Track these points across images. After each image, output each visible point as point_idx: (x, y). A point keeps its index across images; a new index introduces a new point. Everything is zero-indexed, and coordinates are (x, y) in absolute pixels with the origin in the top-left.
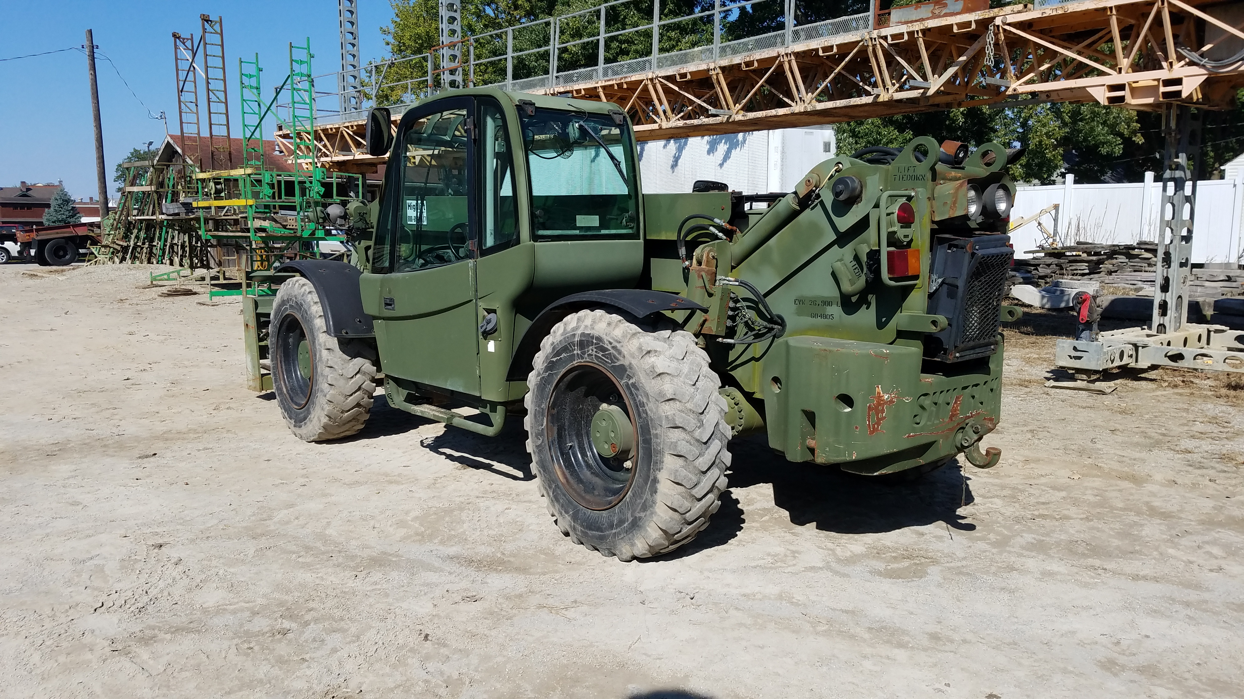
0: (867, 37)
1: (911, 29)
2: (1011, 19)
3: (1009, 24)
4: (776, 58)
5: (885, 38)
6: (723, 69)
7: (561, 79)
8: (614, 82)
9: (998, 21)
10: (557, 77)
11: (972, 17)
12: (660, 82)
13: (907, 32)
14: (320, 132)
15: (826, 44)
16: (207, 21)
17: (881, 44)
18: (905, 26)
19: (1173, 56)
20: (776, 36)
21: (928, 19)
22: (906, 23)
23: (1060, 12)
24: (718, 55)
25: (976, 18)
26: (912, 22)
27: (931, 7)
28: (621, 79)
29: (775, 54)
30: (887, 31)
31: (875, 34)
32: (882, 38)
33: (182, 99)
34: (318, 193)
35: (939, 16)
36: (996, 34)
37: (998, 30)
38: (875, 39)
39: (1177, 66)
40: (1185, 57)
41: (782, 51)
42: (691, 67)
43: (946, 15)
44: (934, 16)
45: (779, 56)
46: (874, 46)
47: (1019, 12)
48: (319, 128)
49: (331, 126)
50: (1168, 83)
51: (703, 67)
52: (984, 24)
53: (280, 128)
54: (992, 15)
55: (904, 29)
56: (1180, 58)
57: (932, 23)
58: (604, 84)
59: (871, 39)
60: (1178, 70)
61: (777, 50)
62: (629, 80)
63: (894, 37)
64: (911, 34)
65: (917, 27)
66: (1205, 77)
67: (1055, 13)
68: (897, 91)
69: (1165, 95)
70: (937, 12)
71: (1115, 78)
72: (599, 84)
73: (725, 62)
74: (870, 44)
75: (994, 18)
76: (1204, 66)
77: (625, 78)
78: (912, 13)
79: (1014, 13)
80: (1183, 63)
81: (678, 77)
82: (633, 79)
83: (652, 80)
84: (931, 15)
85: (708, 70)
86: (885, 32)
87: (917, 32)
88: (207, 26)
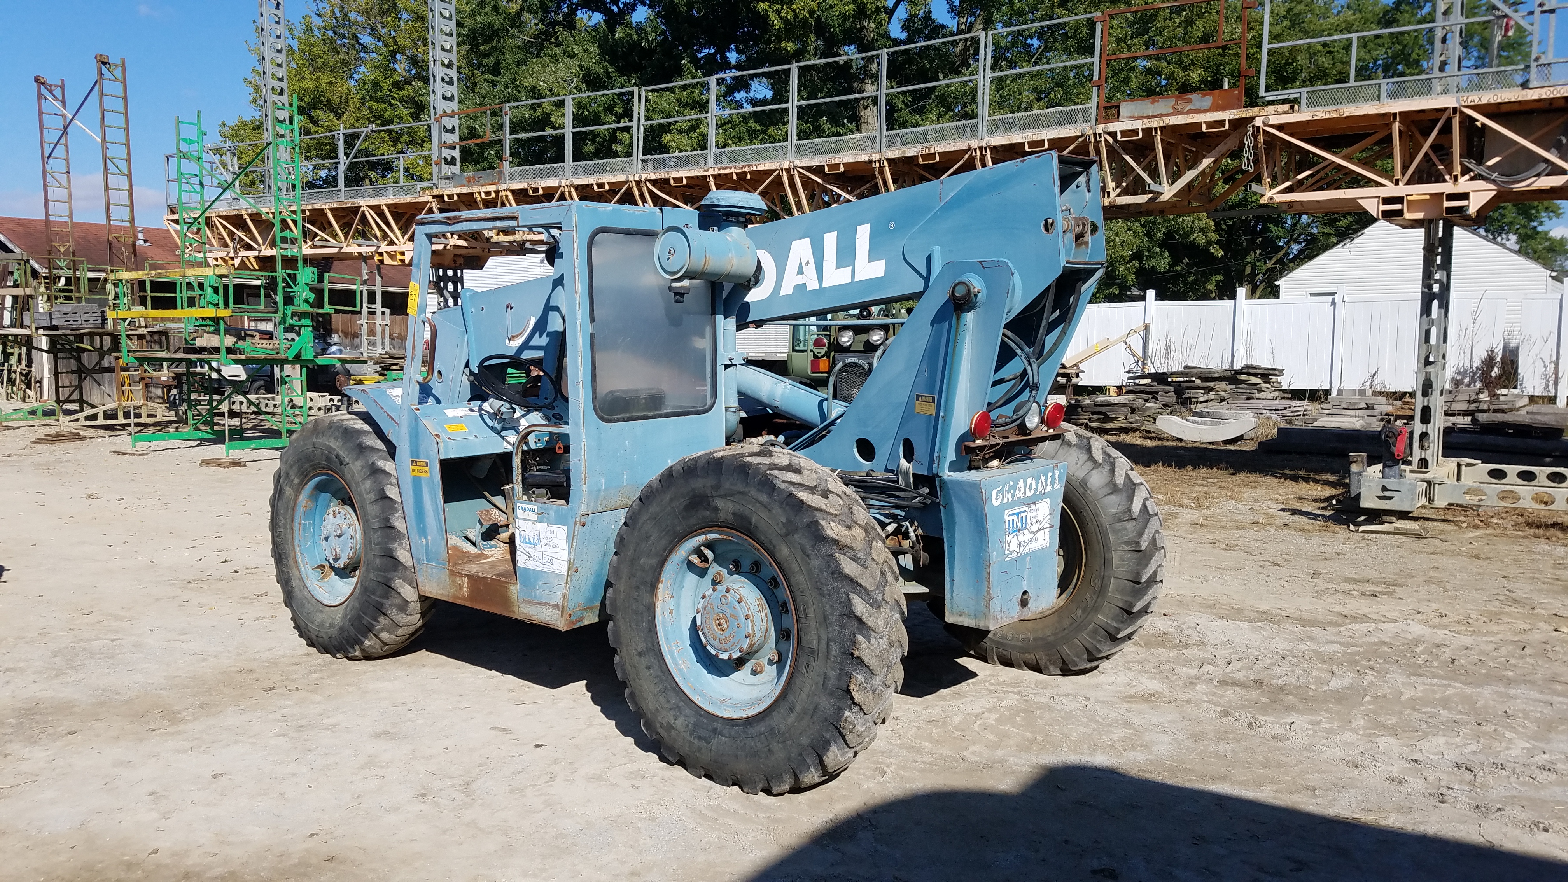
0: (1090, 132)
1: (1148, 126)
2: (1274, 120)
3: (1272, 126)
4: (965, 151)
5: (1113, 134)
6: (891, 161)
7: (650, 165)
8: (733, 170)
9: (1258, 122)
10: (643, 161)
11: (1226, 116)
12: (799, 173)
13: (1143, 130)
14: (246, 217)
15: (1035, 138)
16: (104, 63)
17: (1106, 140)
18: (1140, 122)
19: (1457, 170)
20: (965, 126)
21: (1168, 115)
22: (1139, 118)
23: (1334, 115)
24: (884, 144)
25: (1231, 117)
26: (1148, 117)
27: (1172, 102)
28: (744, 167)
29: (965, 147)
30: (1116, 127)
31: (1100, 129)
32: (1109, 134)
33: (48, 167)
34: (306, 301)
35: (1182, 113)
36: (1255, 137)
37: (1259, 132)
38: (1100, 135)
39: (1462, 180)
40: (1471, 170)
41: (975, 144)
42: (847, 157)
43: (1190, 112)
44: (1176, 112)
45: (969, 149)
46: (1097, 143)
47: (1285, 113)
48: (244, 212)
49: (267, 210)
50: (1452, 197)
51: (863, 157)
52: (1239, 124)
53: (173, 212)
54: (1250, 114)
55: (1138, 125)
56: (1465, 171)
57: (1174, 120)
58: (717, 172)
59: (1095, 134)
60: (1464, 184)
61: (967, 143)
62: (752, 169)
63: (1124, 133)
64: (1147, 131)
65: (1155, 123)
66: (1494, 193)
67: (1328, 116)
68: (1119, 195)
69: (1449, 210)
70: (1179, 108)
71: (1390, 190)
72: (710, 172)
73: (894, 154)
74: (1092, 140)
75: (1254, 118)
76: (1494, 182)
77: (749, 166)
78: (1147, 107)
79: (1277, 113)
80: (1467, 177)
81: (826, 168)
82: (761, 168)
83: (788, 170)
84: (1171, 111)
85: (870, 162)
86: (1112, 127)
87: (1156, 129)
88: (104, 69)
